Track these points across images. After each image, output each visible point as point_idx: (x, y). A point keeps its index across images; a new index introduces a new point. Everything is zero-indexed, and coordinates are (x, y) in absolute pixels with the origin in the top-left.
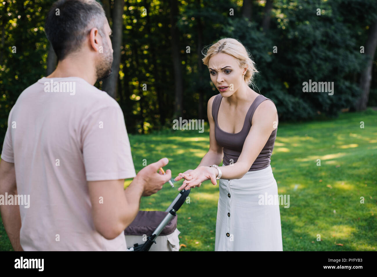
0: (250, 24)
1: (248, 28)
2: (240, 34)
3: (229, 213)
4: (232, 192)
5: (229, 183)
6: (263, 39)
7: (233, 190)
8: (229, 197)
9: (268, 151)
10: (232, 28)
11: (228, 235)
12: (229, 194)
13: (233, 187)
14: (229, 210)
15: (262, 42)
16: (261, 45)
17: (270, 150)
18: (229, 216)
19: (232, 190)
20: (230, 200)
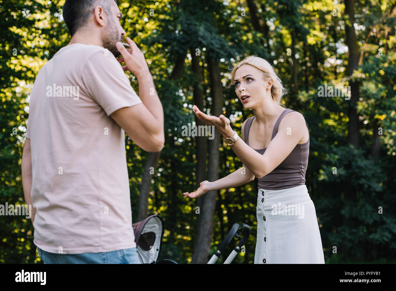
0: (356, 152)
1: (354, 156)
2: (346, 163)
3: (265, 238)
4: (266, 214)
5: (263, 205)
6: (370, 167)
7: (268, 211)
8: (265, 220)
9: (300, 166)
10: (337, 157)
11: (265, 261)
12: (264, 217)
13: (267, 208)
14: (265, 234)
15: (370, 170)
16: (369, 173)
17: (302, 166)
18: (265, 241)
19: (266, 212)
20: (265, 223)
